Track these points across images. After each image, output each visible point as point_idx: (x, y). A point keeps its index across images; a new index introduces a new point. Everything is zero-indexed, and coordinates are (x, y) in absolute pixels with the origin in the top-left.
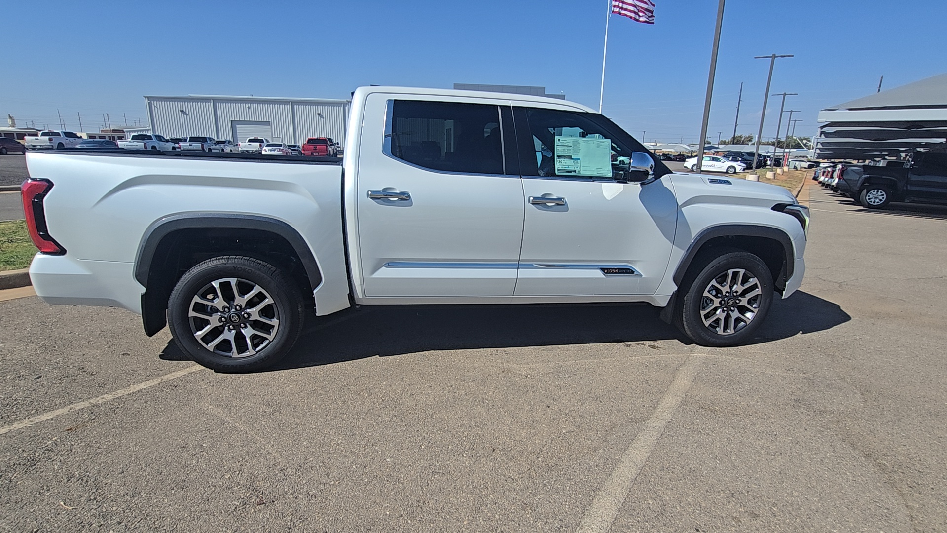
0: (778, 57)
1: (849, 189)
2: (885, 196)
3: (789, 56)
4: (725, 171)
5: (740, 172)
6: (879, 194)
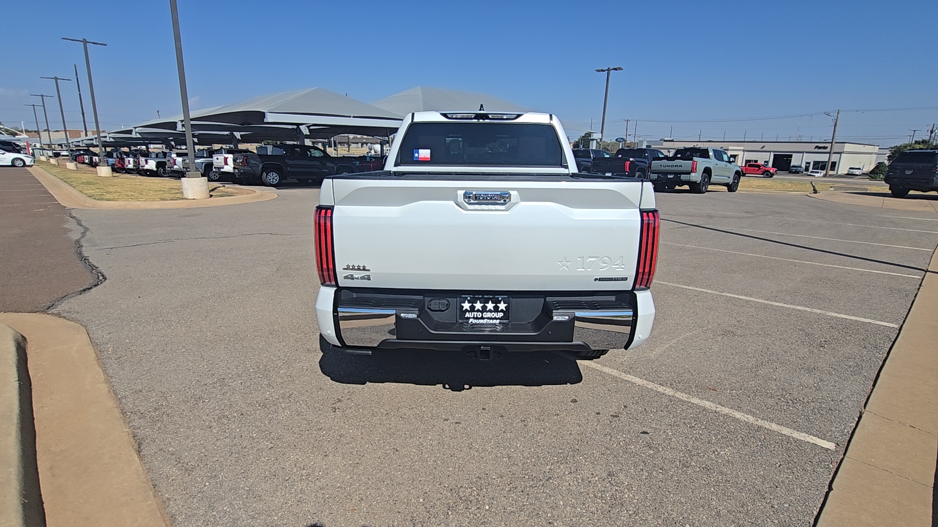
0: (89, 42)
1: (254, 173)
2: (278, 177)
3: (102, 44)
4: (10, 164)
5: (31, 164)
6: (274, 175)
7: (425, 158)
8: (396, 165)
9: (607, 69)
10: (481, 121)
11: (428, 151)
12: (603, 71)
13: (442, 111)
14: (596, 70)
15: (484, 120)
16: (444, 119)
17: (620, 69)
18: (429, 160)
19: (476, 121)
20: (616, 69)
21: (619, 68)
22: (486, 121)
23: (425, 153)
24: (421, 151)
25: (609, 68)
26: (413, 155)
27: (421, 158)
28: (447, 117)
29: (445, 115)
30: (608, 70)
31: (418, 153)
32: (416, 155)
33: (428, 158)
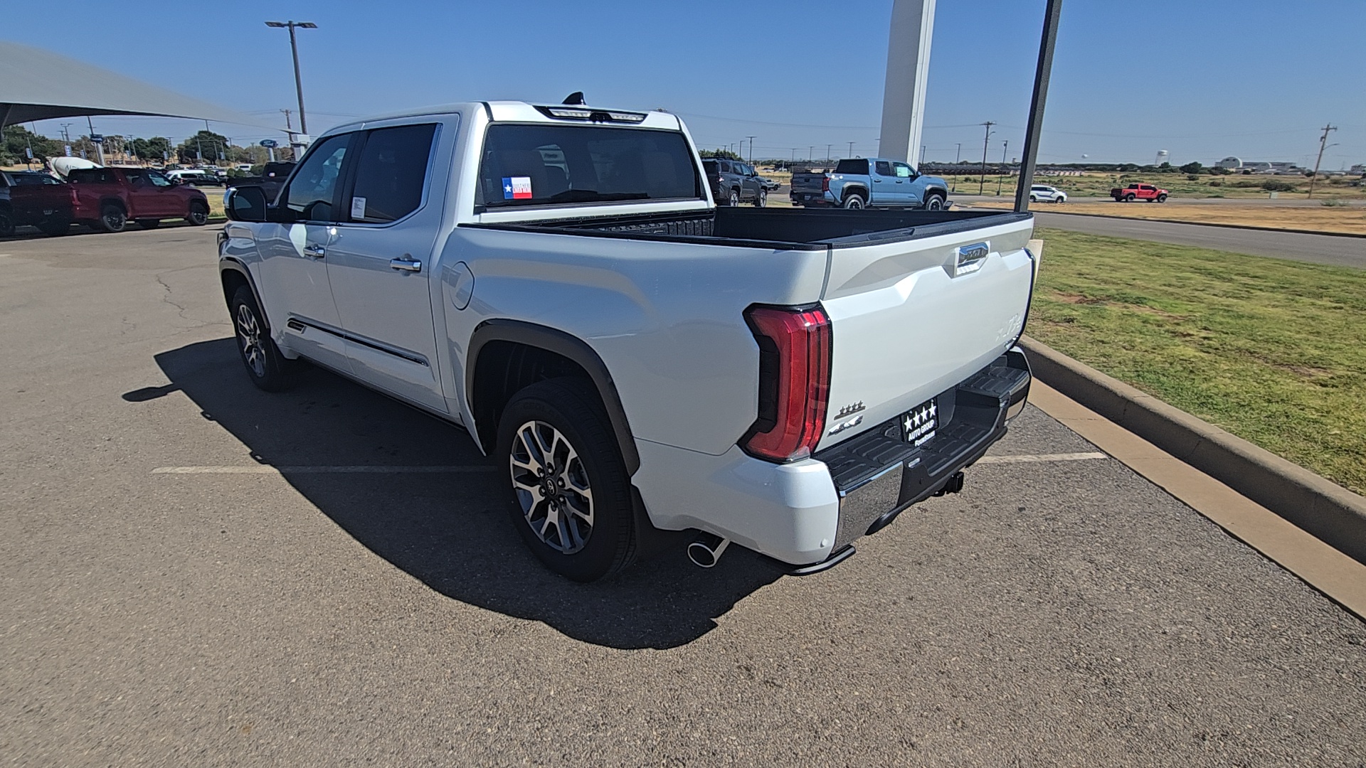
7: (523, 194)
8: (477, 211)
9: (288, 23)
10: (598, 123)
11: (527, 180)
12: (279, 25)
13: (538, 102)
14: (267, 23)
15: (601, 121)
16: (541, 118)
17: (311, 26)
18: (531, 197)
19: (591, 123)
20: (304, 25)
21: (309, 24)
22: (604, 123)
23: (521, 185)
24: (514, 180)
25: (290, 22)
26: (503, 190)
27: (516, 194)
28: (550, 115)
29: (545, 111)
30: (290, 25)
31: (511, 185)
32: (508, 189)
33: (528, 194)
